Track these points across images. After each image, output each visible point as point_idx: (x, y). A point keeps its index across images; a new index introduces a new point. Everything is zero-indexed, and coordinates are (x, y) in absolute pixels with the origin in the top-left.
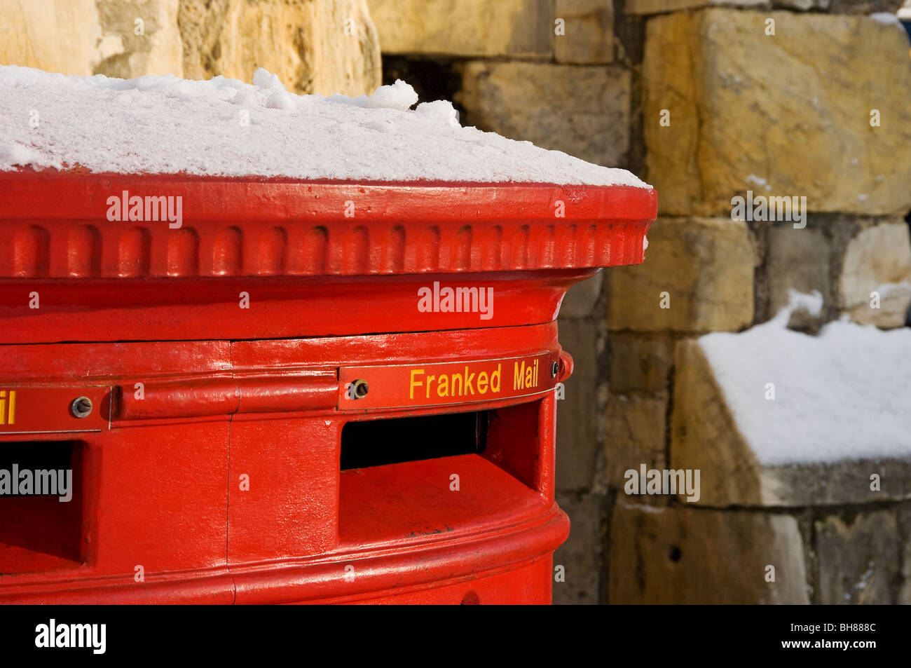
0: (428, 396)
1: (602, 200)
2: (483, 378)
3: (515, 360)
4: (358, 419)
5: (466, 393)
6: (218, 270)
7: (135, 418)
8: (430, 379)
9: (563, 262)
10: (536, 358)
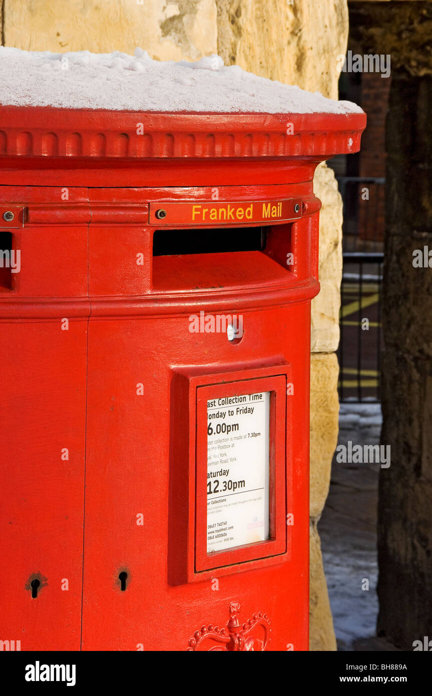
0: (204, 219)
1: (303, 121)
2: (240, 211)
3: (263, 203)
4: (162, 229)
5: (228, 218)
6: (68, 153)
7: (35, 223)
8: (205, 211)
9: (278, 153)
10: (280, 202)
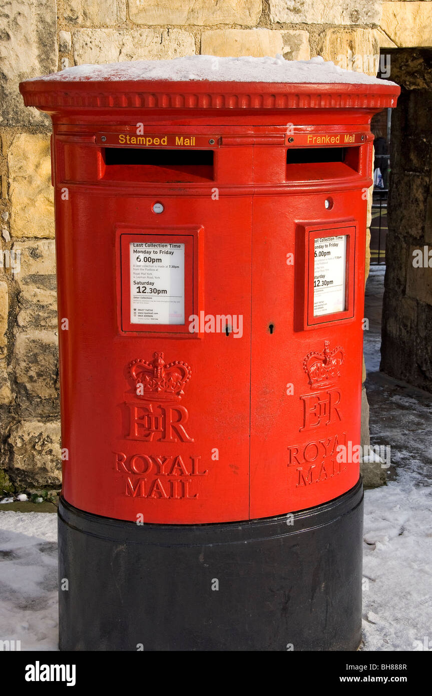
0: (314, 142)
1: (368, 88)
2: (333, 139)
3: (345, 134)
4: (292, 148)
5: (327, 142)
7: (226, 145)
8: (314, 138)
10: (354, 134)
